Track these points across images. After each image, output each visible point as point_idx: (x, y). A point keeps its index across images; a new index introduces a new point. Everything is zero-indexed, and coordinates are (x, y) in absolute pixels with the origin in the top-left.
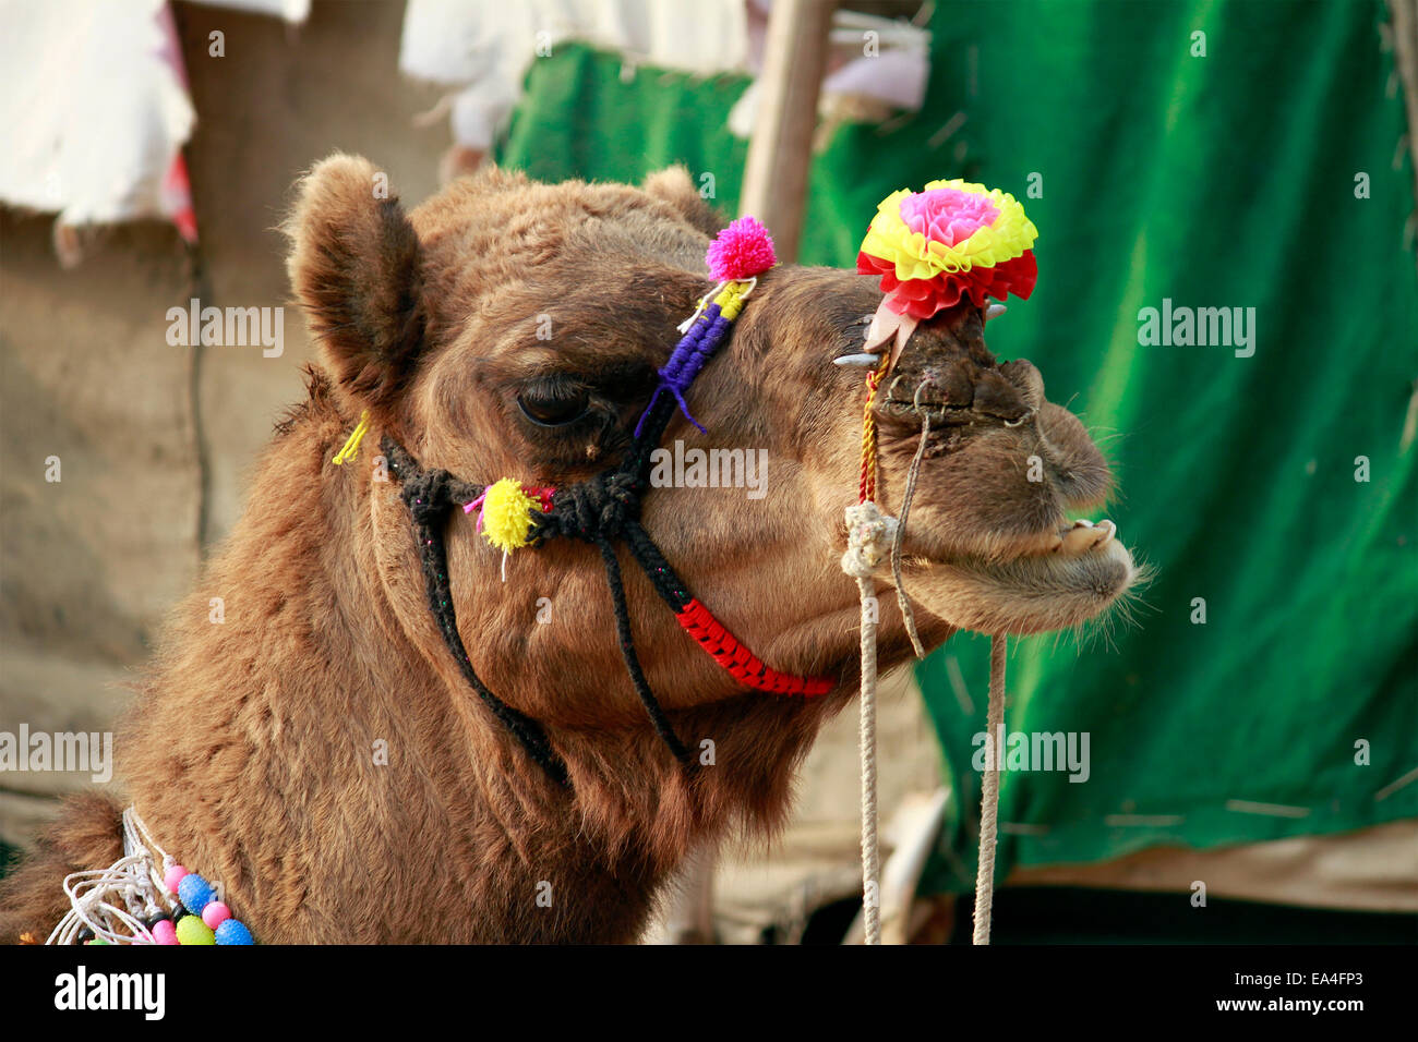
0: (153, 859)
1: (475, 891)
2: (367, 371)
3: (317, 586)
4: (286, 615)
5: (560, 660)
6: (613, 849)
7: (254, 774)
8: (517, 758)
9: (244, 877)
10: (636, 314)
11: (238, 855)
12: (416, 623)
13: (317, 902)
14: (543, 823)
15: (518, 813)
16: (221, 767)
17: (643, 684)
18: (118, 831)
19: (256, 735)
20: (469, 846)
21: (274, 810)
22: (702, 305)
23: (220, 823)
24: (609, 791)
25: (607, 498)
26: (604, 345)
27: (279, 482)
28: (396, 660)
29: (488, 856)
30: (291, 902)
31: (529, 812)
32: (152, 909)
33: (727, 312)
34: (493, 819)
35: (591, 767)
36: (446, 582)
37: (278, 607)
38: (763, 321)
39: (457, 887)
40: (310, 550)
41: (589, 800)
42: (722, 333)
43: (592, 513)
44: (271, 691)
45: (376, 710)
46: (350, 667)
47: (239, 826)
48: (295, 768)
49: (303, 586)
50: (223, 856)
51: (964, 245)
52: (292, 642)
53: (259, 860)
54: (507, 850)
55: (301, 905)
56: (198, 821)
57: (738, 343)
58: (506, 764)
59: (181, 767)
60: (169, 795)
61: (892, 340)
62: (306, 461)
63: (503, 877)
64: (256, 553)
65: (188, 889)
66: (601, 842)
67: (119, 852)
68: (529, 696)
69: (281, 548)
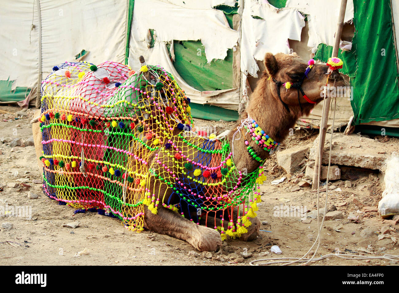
0: (250, 118)
1: (279, 121)
2: (272, 72)
3: (265, 92)
4: (262, 96)
5: (291, 99)
6: (293, 117)
7: (258, 111)
8: (285, 108)
9: (257, 120)
10: (302, 68)
11: (257, 118)
12: (275, 95)
13: (264, 122)
14: (286, 114)
15: (284, 113)
16: (256, 110)
17: (299, 101)
18: (247, 115)
19: (259, 107)
20: (279, 116)
21: (260, 114)
22: (308, 67)
23: (255, 115)
24: (294, 112)
25: (298, 84)
26: (300, 71)
27: (261, 83)
28: (272, 99)
29: (281, 117)
30: (261, 122)
31: (285, 113)
32: (250, 123)
33: (310, 68)
34: (281, 114)
35: (292, 110)
36: (280, 92)
37: (261, 95)
38: (315, 69)
39: (278, 120)
40: (264, 89)
41: (292, 112)
42: (310, 70)
43: (297, 85)
44: (260, 103)
45: (270, 104)
46: (268, 100)
47: (257, 115)
48: (262, 110)
49: (264, 92)
50: (256, 118)
51: (338, 63)
52: (262, 98)
53: (259, 118)
54: (283, 117)
55: (262, 123)
56: (254, 115)
57: (312, 71)
58: (283, 108)
59: (252, 110)
60: (251, 112)
61: (331, 72)
62: (264, 81)
63: (282, 119)
64: (259, 90)
65: (253, 121)
66: (292, 117)
67: (247, 117)
68: (286, 102)
69: (262, 90)
